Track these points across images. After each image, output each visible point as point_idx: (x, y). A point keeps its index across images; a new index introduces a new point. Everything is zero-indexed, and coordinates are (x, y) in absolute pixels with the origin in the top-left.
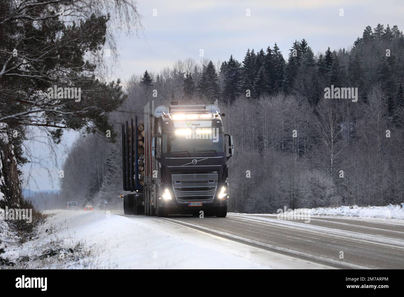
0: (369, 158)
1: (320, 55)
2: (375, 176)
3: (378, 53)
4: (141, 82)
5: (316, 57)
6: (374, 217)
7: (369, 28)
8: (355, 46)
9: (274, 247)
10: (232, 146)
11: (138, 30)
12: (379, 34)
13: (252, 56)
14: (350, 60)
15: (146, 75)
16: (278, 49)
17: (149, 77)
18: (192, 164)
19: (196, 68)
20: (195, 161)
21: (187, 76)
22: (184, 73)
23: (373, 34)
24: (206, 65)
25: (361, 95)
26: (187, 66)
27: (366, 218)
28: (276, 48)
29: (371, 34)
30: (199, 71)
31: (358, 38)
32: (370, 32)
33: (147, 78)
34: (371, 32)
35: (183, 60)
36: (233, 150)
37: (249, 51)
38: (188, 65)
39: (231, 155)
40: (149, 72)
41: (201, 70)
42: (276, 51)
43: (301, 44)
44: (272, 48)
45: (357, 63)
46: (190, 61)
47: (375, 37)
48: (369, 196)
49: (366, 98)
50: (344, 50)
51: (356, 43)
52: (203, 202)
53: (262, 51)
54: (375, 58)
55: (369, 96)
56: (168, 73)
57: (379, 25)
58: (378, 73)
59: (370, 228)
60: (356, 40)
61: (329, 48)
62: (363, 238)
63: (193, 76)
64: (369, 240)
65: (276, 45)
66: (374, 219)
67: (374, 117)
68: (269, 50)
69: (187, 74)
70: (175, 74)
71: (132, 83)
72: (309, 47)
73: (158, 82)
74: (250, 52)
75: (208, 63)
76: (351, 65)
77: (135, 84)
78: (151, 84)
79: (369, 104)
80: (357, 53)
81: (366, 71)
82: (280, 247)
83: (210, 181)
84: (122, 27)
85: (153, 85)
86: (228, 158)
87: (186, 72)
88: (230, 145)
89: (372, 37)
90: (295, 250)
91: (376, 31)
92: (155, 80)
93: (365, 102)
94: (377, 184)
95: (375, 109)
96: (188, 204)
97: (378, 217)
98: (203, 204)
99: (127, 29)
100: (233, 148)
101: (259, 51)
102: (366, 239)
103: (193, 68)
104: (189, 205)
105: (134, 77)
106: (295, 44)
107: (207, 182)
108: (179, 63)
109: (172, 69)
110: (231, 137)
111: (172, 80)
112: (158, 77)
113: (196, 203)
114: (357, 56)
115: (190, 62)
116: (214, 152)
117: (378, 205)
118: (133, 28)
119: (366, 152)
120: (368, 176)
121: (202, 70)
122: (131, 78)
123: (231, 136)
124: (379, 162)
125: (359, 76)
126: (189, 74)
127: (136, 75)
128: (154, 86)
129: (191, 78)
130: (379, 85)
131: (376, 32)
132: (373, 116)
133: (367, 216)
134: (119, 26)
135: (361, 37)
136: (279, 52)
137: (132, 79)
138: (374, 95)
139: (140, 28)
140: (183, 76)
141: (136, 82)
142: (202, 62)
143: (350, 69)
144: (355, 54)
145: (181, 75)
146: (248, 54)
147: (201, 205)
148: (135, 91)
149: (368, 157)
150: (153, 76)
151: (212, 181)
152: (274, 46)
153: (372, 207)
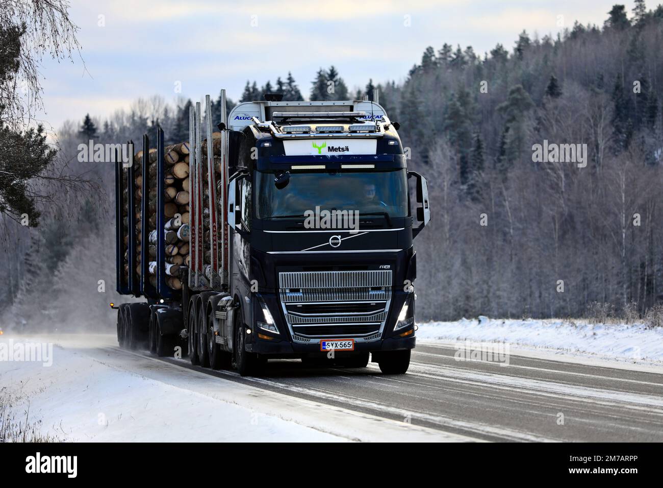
0: (432, 249)
1: (357, 90)
2: (441, 276)
3: (445, 88)
4: (80, 133)
5: (351, 94)
6: (439, 338)
7: (430, 50)
8: (410, 77)
9: (288, 387)
10: (426, 202)
11: (71, 49)
12: (445, 59)
13: (253, 92)
14: (403, 98)
15: (88, 120)
16: (294, 81)
17: (92, 125)
18: (328, 248)
19: (166, 111)
20: (338, 239)
21: (153, 122)
22: (147, 119)
23: (436, 58)
24: (183, 106)
25: (420, 153)
26: (152, 107)
27: (427, 339)
28: (291, 80)
29: (433, 59)
30: (171, 115)
31: (415, 66)
32: (431, 56)
33: (88, 126)
34: (434, 56)
35: (146, 98)
36: (427, 212)
37: (248, 83)
38: (154, 106)
39: (423, 225)
40: (91, 117)
41: (174, 114)
42: (290, 84)
43: (328, 74)
44: (284, 80)
45: (413, 103)
46: (156, 99)
47: (440, 63)
48: (433, 307)
49: (427, 157)
50: (394, 83)
51: (412, 73)
52: (355, 339)
53: (268, 85)
54: (441, 95)
55: (431, 153)
56: (122, 118)
57: (445, 46)
58: (445, 119)
59: (433, 355)
60: (411, 68)
61: (371, 81)
62: (422, 371)
63: (162, 123)
64: (430, 374)
65: (290, 74)
66: (439, 341)
67: (440, 186)
68: (280, 83)
69: (152, 120)
70: (133, 120)
71: (65, 132)
72: (340, 79)
73: (107, 132)
74: (251, 85)
75: (185, 103)
76: (404, 106)
77: (70, 135)
78: (95, 135)
79: (431, 166)
80: (413, 88)
81: (428, 116)
82: (296, 386)
83: (373, 289)
84: (46, 44)
85: (98, 137)
86: (416, 232)
87: (151, 116)
88: (420, 198)
89: (435, 63)
90: (319, 391)
91: (442, 54)
92: (101, 129)
93: (426, 163)
94: (444, 288)
95: (440, 173)
96: (317, 346)
97: (446, 338)
98: (356, 345)
99: (54, 47)
100: (427, 208)
101: (264, 85)
102: (426, 371)
103: (162, 110)
104: (322, 347)
105: (67, 124)
106: (319, 73)
107: (365, 290)
108: (139, 102)
109: (128, 111)
110: (423, 180)
111: (129, 128)
112: (106, 125)
113: (339, 343)
114: (412, 93)
115: (157, 101)
116: (383, 217)
117: (445, 320)
118: (63, 47)
119: (428, 239)
120: (431, 275)
121: (176, 113)
122: (63, 125)
123: (422, 177)
124: (446, 254)
125: (417, 123)
126: (155, 120)
127: (71, 121)
128: (100, 139)
129: (158, 125)
130: (446, 136)
131: (441, 56)
132: (438, 184)
133: (428, 338)
134: (41, 43)
135: (419, 62)
136: (295, 86)
137: (65, 127)
138: (439, 152)
139: (75, 46)
140: (146, 123)
141: (71, 132)
142: (177, 101)
143: (402, 113)
144: (410, 90)
145: (143, 121)
146: (247, 89)
147: (351, 347)
148: (70, 147)
149: (430, 248)
150: (98, 123)
151: (379, 289)
152: (287, 76)
153: (436, 323)
